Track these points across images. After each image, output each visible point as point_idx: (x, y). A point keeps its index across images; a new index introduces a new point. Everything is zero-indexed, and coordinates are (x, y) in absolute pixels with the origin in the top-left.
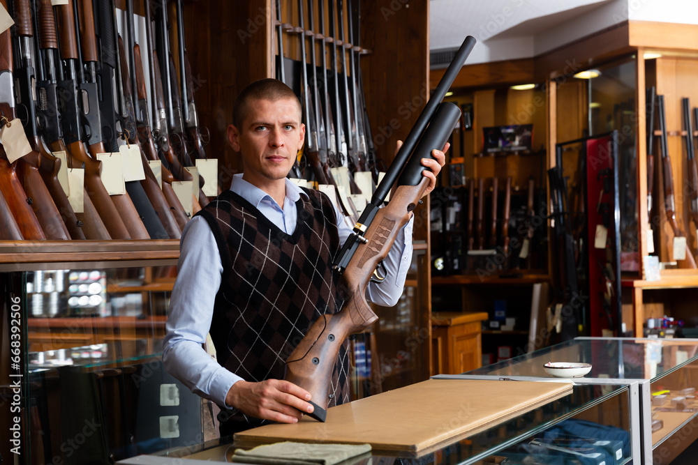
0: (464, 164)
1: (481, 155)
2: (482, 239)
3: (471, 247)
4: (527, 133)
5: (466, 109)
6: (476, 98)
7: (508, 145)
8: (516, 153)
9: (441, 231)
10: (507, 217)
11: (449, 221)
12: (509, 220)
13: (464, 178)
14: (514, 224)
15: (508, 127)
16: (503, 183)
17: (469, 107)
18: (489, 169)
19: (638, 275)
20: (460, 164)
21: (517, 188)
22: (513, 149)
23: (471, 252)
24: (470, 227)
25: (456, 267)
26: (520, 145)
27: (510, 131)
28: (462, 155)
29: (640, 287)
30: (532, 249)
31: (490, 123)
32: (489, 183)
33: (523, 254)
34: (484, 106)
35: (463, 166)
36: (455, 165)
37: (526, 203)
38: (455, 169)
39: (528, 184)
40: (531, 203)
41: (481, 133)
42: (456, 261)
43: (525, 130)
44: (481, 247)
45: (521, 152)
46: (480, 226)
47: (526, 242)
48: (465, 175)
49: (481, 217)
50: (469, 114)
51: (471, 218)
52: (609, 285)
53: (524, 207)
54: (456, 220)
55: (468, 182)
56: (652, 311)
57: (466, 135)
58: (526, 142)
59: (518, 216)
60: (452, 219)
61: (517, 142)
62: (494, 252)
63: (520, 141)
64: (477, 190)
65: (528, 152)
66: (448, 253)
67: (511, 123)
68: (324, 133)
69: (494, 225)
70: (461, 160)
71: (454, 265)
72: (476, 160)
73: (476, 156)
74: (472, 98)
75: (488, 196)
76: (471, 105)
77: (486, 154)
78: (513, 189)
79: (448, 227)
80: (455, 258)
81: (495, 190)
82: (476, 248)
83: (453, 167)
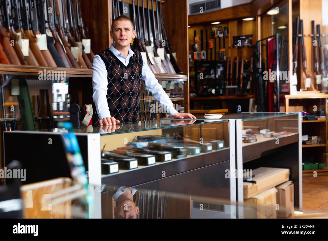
0: (225, 51)
1: (232, 48)
2: (232, 81)
3: (227, 84)
4: (251, 38)
5: (225, 29)
6: (230, 24)
7: (243, 43)
8: (246, 46)
9: (214, 78)
10: (242, 72)
11: (218, 74)
12: (243, 74)
13: (225, 57)
14: (245, 75)
15: (243, 36)
16: (241, 59)
17: (227, 28)
18: (235, 53)
19: (288, 93)
20: (223, 51)
21: (246, 61)
22: (245, 45)
23: (227, 87)
24: (227, 77)
25: (221, 93)
26: (248, 43)
27: (244, 37)
28: (224, 47)
29: (288, 98)
30: (252, 85)
31: (236, 34)
32: (235, 59)
33: (248, 87)
34: (233, 28)
35: (224, 53)
36: (221, 52)
37: (250, 67)
38: (221, 53)
39: (250, 59)
40: (252, 66)
41: (232, 38)
42: (221, 90)
43: (250, 37)
44: (231, 85)
45: (248, 46)
46: (231, 76)
47: (249, 82)
48: (225, 56)
49: (231, 72)
50: (227, 31)
51: (228, 73)
52: (275, 97)
53: (249, 69)
54: (221, 74)
55: (227, 58)
56: (298, 109)
57: (226, 40)
58: (250, 42)
59: (247, 72)
60: (219, 73)
61: (246, 42)
62: (236, 87)
63: (248, 42)
64: (230, 62)
65: (251, 46)
66: (217, 87)
67: (243, 34)
68: (143, 32)
69: (237, 76)
70: (224, 50)
71: (220, 92)
72: (230, 50)
73: (230, 48)
74: (228, 24)
75: (235, 64)
76: (227, 27)
77: (234, 47)
78: (244, 61)
79: (217, 76)
80: (221, 89)
81: (237, 62)
82: (229, 85)
83: (220, 52)
